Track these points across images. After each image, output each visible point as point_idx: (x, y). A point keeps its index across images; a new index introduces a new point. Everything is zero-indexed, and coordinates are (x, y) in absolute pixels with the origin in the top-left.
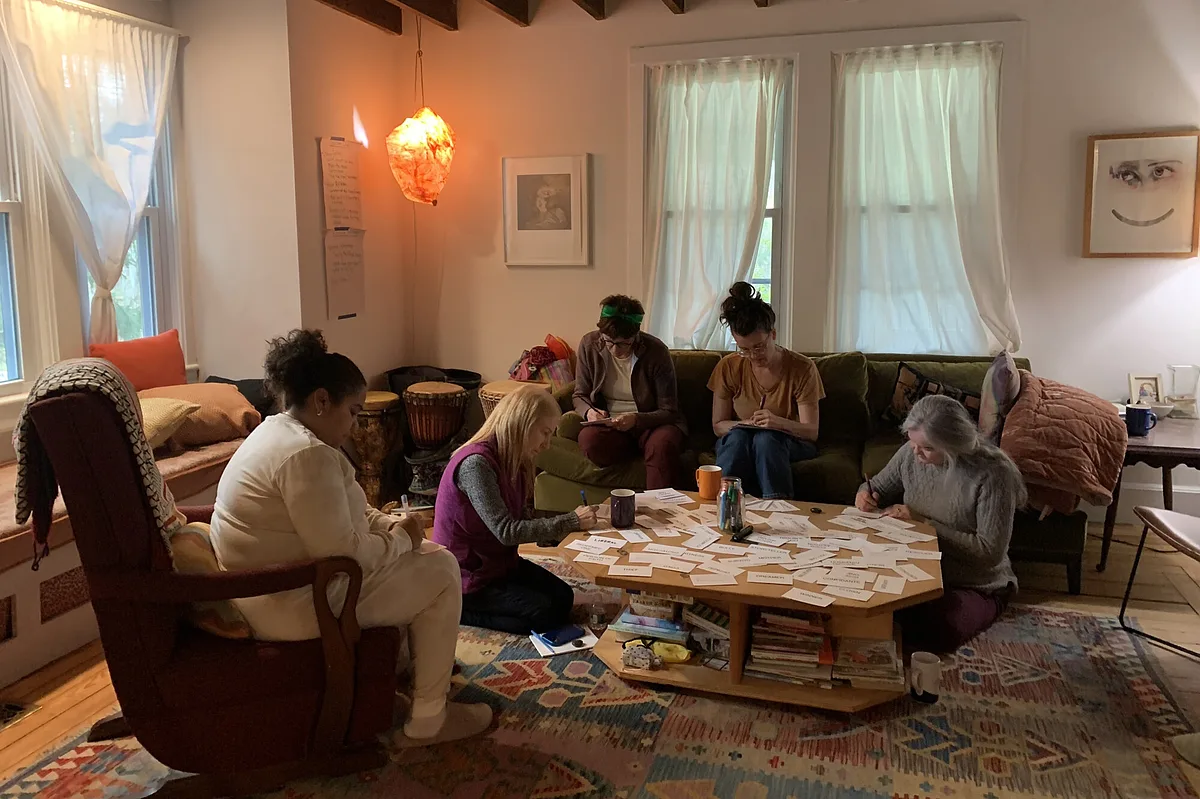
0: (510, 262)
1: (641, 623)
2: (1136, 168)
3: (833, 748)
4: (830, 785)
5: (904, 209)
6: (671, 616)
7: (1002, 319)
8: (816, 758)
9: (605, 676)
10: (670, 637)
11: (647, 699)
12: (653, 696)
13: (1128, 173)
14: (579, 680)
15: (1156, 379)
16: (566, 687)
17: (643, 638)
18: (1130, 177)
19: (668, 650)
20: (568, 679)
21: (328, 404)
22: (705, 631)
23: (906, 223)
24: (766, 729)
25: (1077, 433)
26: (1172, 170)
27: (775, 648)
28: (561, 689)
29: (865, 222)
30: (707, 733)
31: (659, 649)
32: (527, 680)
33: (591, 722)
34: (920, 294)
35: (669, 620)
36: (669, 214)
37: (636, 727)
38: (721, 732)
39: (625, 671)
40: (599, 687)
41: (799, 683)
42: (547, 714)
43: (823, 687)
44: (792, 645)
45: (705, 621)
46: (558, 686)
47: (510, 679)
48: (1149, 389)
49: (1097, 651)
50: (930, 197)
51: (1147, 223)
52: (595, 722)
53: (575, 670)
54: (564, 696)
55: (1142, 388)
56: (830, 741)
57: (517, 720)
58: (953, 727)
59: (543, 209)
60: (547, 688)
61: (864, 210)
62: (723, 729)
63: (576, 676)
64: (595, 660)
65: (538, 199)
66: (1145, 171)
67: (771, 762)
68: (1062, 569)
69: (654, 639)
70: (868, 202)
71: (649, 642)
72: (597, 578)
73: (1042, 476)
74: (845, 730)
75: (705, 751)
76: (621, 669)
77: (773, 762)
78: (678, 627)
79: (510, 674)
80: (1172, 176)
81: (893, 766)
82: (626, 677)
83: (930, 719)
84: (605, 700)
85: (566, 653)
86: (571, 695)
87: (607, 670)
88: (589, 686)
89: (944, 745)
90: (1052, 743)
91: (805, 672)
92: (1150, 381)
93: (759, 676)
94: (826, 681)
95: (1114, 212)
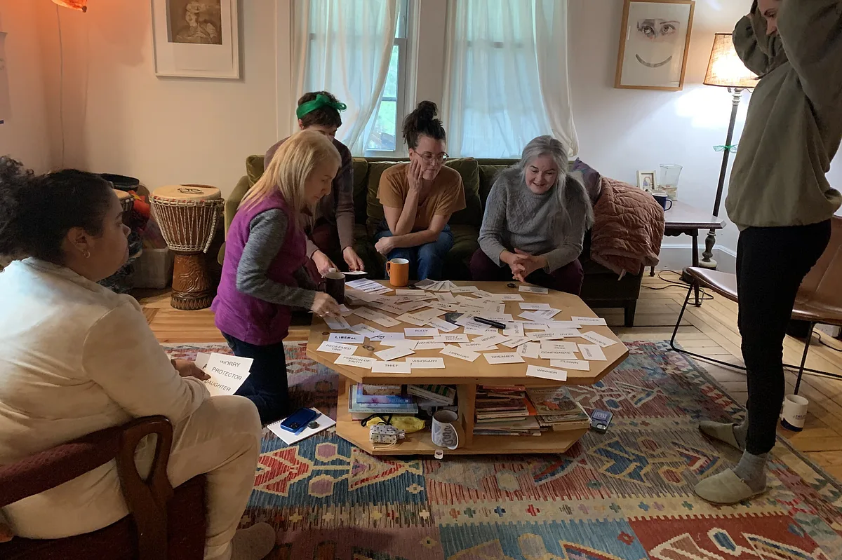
0: (161, 73)
1: (375, 401)
2: (653, 25)
3: (565, 488)
4: (581, 521)
5: (498, 45)
6: (400, 392)
7: (567, 134)
8: (558, 499)
9: (355, 455)
10: (404, 412)
11: (401, 471)
12: (405, 467)
13: (647, 27)
14: (333, 463)
15: (652, 174)
16: (327, 472)
17: (381, 415)
18: (648, 31)
19: (406, 423)
20: (323, 464)
21: (90, 240)
22: (428, 400)
23: (500, 55)
24: (508, 480)
25: (641, 217)
26: (673, 28)
27: (495, 409)
28: (323, 476)
29: (470, 54)
30: (466, 493)
31: (396, 422)
32: (287, 473)
33: (368, 505)
34: (506, 112)
35: (398, 396)
36: (312, 37)
37: (407, 502)
38: (476, 491)
39: (377, 449)
40: (356, 467)
41: (515, 434)
42: (325, 506)
43: (534, 435)
44: (505, 405)
45: (426, 392)
46: (319, 473)
47: (272, 475)
48: (649, 181)
49: (670, 370)
50: (518, 35)
51: (655, 66)
52: (371, 504)
53: (326, 454)
54: (329, 483)
55: (645, 180)
56: (557, 480)
57: (300, 517)
58: (627, 449)
59: (193, 24)
60: (310, 478)
61: (469, 44)
62: (477, 488)
63: (330, 459)
64: (336, 438)
65: (188, 13)
66: (657, 27)
67: (529, 511)
68: (621, 311)
69: (391, 415)
70: (473, 37)
71: (387, 418)
72: (364, 378)
73: (624, 249)
74: (563, 469)
75: (474, 512)
76: (372, 448)
77: (530, 510)
78: (407, 401)
79: (268, 469)
80: (673, 32)
81: (613, 493)
82: (379, 454)
83: (609, 445)
84: (367, 479)
85: (309, 437)
86: (336, 481)
87: (353, 448)
88: (345, 467)
89: (633, 466)
90: (693, 450)
91: (519, 425)
92: (648, 176)
93: (483, 433)
94: (535, 430)
95: (637, 56)
